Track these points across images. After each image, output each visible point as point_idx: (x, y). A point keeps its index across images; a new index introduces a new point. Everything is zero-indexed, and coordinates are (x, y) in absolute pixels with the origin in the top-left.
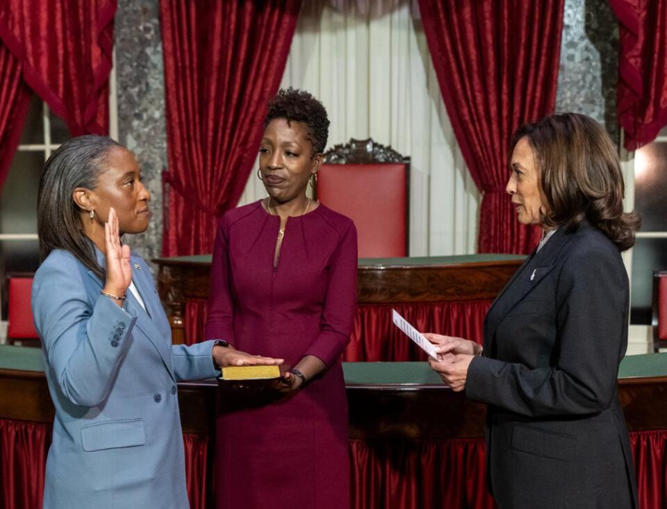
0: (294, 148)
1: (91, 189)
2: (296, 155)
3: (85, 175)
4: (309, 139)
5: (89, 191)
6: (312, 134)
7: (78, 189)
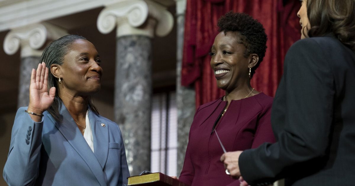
0: (229, 48)
1: (60, 65)
2: (230, 53)
3: (57, 56)
4: (242, 43)
5: (59, 66)
6: (244, 39)
7: (53, 65)
